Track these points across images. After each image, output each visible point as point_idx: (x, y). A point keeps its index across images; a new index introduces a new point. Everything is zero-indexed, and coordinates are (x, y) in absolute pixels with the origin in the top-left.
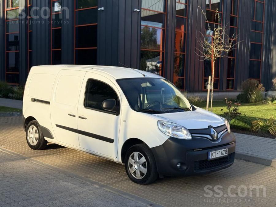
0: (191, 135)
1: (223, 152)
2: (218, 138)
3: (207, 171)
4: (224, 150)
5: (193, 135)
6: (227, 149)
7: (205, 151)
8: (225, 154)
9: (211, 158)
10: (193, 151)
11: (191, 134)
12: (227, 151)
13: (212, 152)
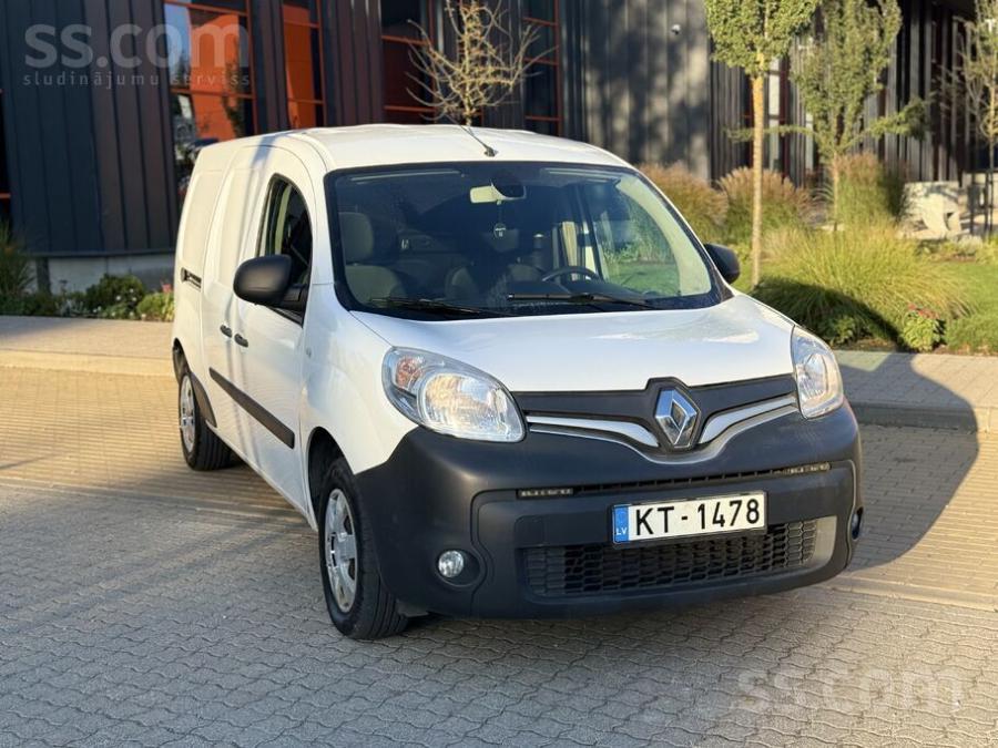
0: (523, 420)
1: (727, 510)
2: (702, 441)
3: (620, 599)
4: (739, 503)
5: (530, 419)
6: (760, 498)
7: (595, 504)
8: (742, 524)
9: (633, 536)
10: (518, 497)
11: (523, 413)
12: (761, 509)
13: (643, 509)
